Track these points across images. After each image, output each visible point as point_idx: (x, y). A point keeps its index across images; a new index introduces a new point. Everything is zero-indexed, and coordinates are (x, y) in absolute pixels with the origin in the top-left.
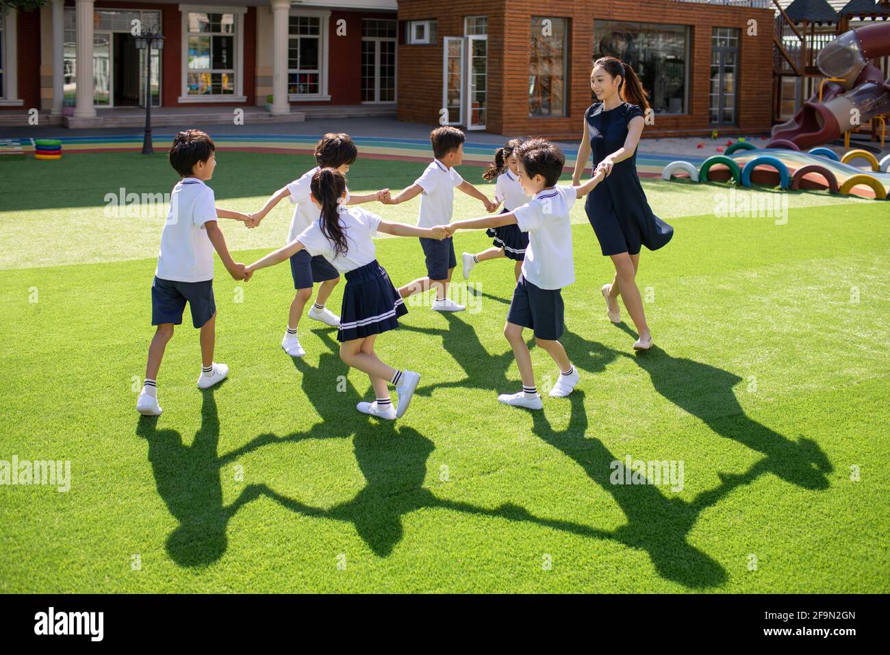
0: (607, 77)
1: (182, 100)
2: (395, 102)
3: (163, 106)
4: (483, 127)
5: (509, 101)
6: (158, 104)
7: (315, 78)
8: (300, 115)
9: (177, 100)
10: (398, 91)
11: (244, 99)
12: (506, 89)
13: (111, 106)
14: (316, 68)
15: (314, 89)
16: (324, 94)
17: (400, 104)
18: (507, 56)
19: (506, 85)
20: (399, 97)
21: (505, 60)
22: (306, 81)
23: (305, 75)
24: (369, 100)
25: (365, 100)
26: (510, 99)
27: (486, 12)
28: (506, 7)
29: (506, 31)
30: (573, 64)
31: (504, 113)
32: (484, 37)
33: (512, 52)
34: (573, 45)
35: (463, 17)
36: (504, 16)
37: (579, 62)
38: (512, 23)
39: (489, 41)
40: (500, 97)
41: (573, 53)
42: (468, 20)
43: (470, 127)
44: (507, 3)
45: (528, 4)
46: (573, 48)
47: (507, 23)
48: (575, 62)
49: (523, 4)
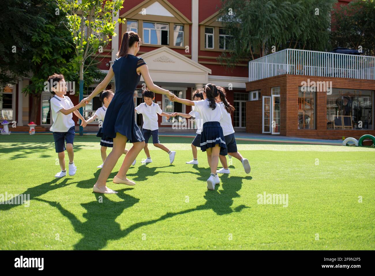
1: (162, 124)
4: (279, 133)
5: (289, 122)
12: (287, 117)
17: (247, 126)
19: (287, 115)
21: (287, 105)
24: (237, 126)
26: (290, 121)
27: (279, 85)
28: (287, 82)
29: (287, 92)
30: (318, 107)
31: (287, 127)
32: (279, 96)
33: (290, 101)
34: (318, 98)
35: (271, 88)
36: (287, 86)
37: (321, 106)
38: (290, 89)
39: (281, 97)
40: (285, 120)
41: (318, 102)
42: (273, 89)
43: (273, 133)
44: (288, 81)
45: (297, 81)
46: (318, 100)
47: (287, 89)
48: (319, 106)
49: (295, 81)
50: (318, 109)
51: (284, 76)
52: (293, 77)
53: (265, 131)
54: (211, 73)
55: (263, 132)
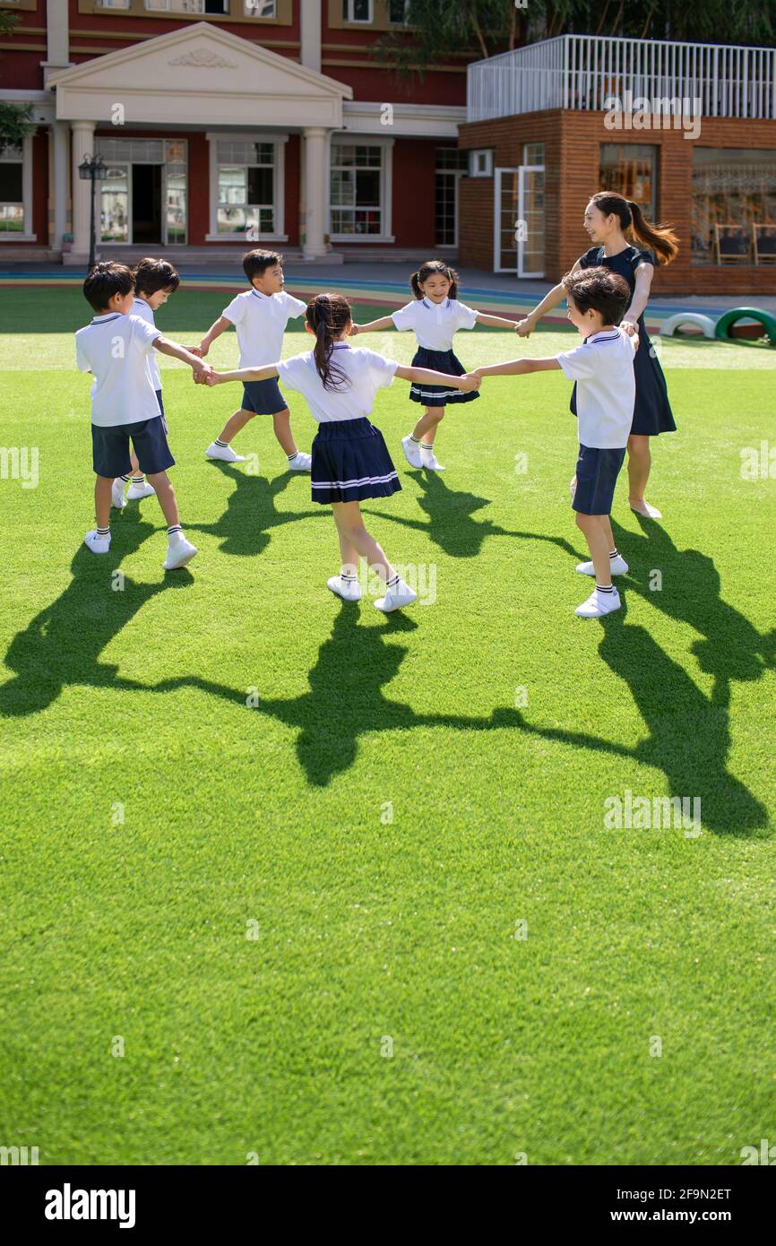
0: (599, 214)
1: (209, 238)
2: (456, 246)
3: (190, 243)
4: (540, 275)
5: (569, 244)
6: (184, 242)
7: (376, 216)
8: (338, 257)
9: (204, 238)
10: (460, 231)
11: (285, 239)
12: (563, 229)
13: (129, 242)
14: (378, 205)
15: (375, 229)
16: (386, 234)
17: (461, 246)
18: (564, 190)
19: (563, 224)
20: (460, 238)
21: (563, 195)
22: (364, 219)
23: (364, 213)
24: (447, 243)
25: (442, 243)
26: (571, 242)
27: (543, 139)
28: (564, 132)
29: (564, 160)
30: (663, 201)
31: (561, 259)
32: (541, 168)
33: (571, 186)
34: (663, 177)
35: (522, 145)
36: (561, 144)
37: (671, 199)
38: (572, 152)
39: (546, 172)
40: (557, 239)
41: (663, 187)
42: (529, 149)
43: (521, 274)
44: (564, 127)
45: (595, 128)
46: (663, 182)
47: (564, 152)
48: (666, 199)
49: (587, 128)
50: (662, 207)
51: (555, 114)
52: (581, 118)
53: (503, 266)
54: (350, 96)
55: (497, 268)
